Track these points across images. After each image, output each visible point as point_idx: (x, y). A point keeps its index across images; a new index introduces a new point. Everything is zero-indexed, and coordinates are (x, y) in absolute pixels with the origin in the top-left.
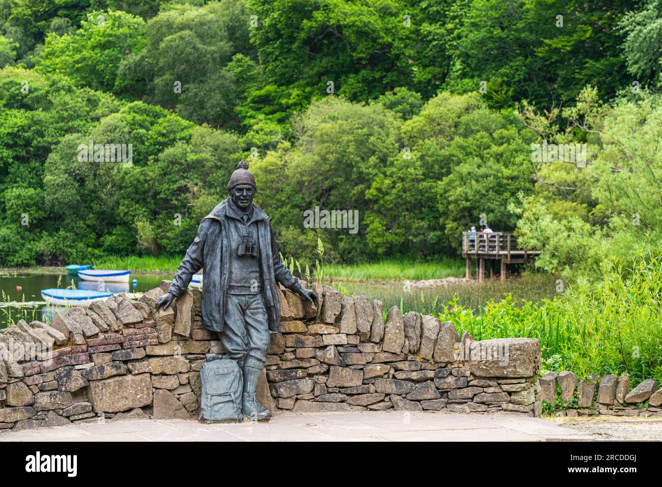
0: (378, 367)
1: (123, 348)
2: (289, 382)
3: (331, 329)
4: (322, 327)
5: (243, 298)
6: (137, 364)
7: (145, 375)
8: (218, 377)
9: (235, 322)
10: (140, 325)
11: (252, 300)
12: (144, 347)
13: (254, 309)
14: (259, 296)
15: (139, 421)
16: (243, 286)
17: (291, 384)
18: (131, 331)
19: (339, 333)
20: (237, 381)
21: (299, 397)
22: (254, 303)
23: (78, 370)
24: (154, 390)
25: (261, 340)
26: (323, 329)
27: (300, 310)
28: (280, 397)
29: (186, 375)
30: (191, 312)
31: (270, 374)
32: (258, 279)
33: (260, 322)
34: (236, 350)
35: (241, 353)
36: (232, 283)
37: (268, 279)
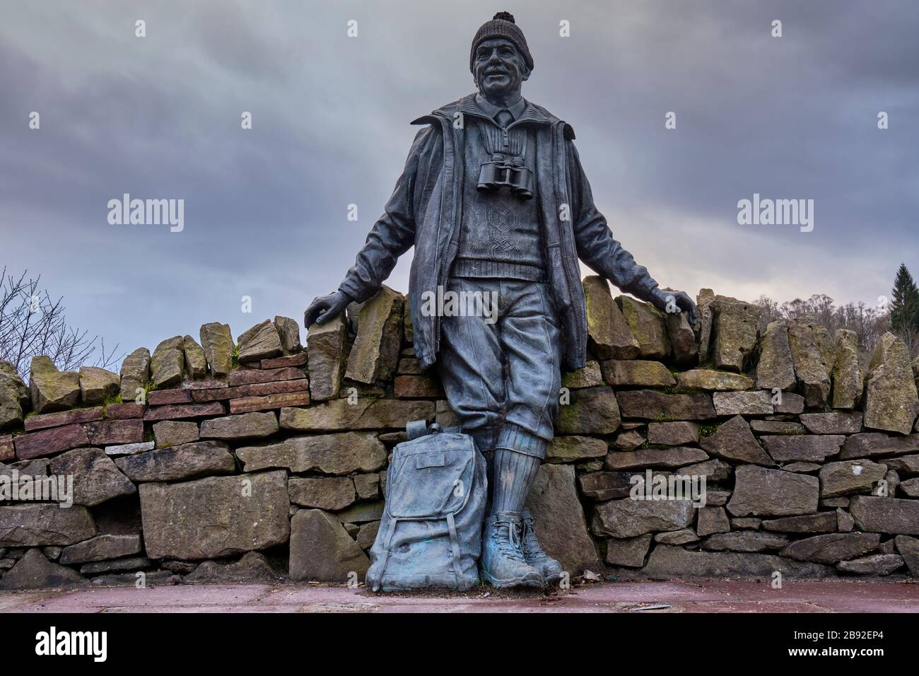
0: (857, 470)
1: (227, 413)
3: (733, 381)
4: (709, 375)
5: (494, 288)
6: (258, 450)
7: (273, 473)
8: (420, 473)
9: (470, 341)
10: (271, 363)
11: (517, 294)
12: (277, 412)
13: (521, 315)
14: (537, 288)
16: (492, 260)
18: (249, 373)
19: (753, 388)
20: (468, 482)
22: (524, 302)
23: (113, 457)
24: (292, 510)
25: (535, 383)
26: (714, 378)
27: (655, 337)
28: (610, 537)
29: (373, 478)
30: (383, 331)
31: (583, 480)
32: (534, 249)
33: (536, 345)
34: (472, 410)
35: (483, 416)
36: (463, 252)
37: (557, 246)
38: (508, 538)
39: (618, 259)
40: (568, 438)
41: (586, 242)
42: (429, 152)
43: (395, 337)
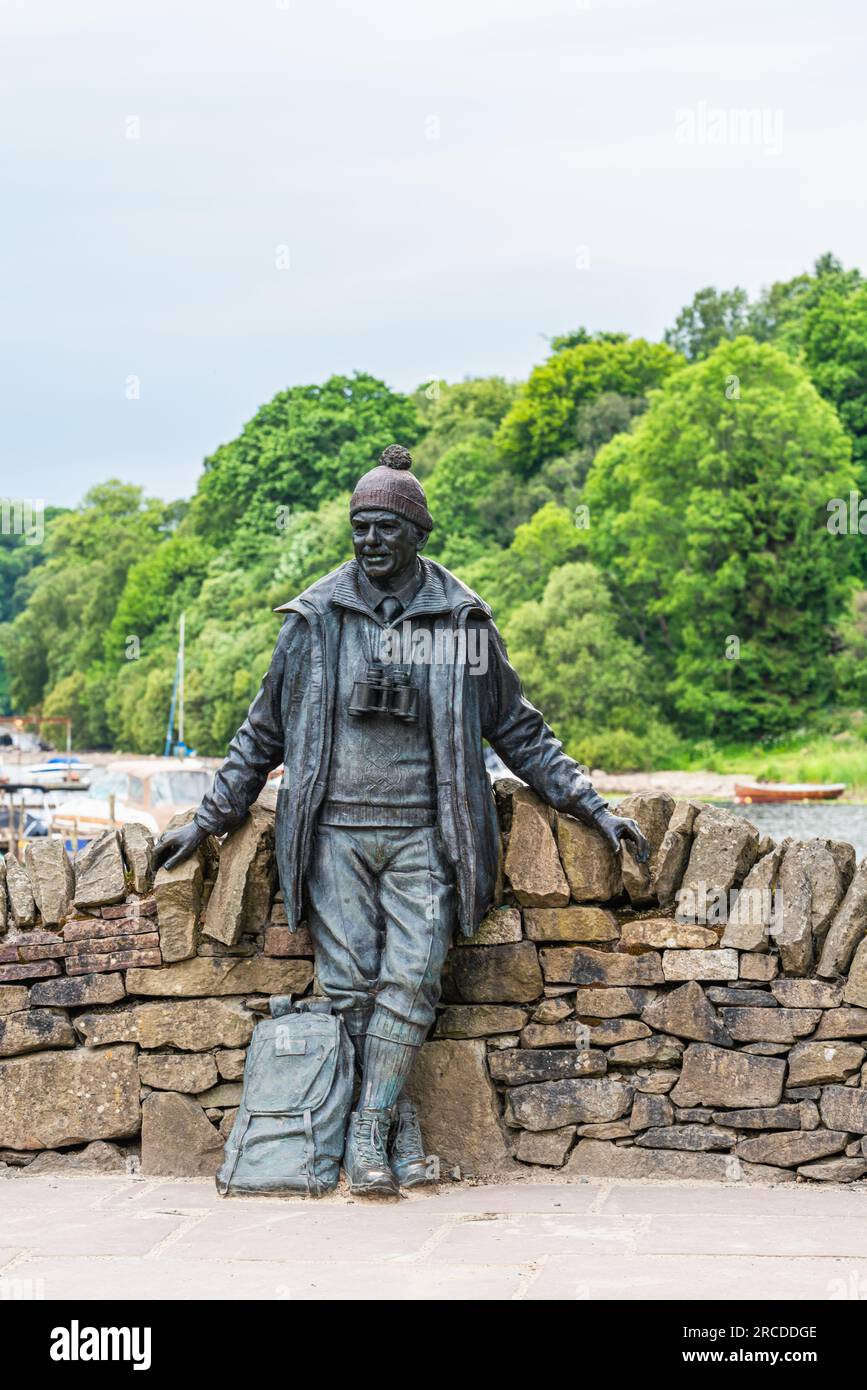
0: (831, 1052)
1: (63, 974)
2: (550, 1085)
3: (692, 935)
4: (659, 929)
5: (369, 838)
6: (100, 1020)
7: (119, 1049)
8: (280, 1061)
9: (337, 906)
10: (113, 912)
11: (398, 844)
12: (123, 973)
13: (404, 870)
14: (423, 834)
15: (103, 1177)
16: (366, 804)
17: (555, 1093)
18: (88, 925)
19: (716, 946)
20: (329, 1075)
21: (581, 1130)
22: (406, 853)
24: (143, 1093)
26: (664, 933)
27: (596, 877)
28: (524, 1129)
29: (237, 1055)
30: (248, 878)
31: (494, 1061)
32: (422, 784)
34: (339, 989)
35: (350, 996)
36: (332, 794)
37: (447, 784)
38: (369, 1138)
39: (551, 772)
41: (511, 750)
43: (264, 880)
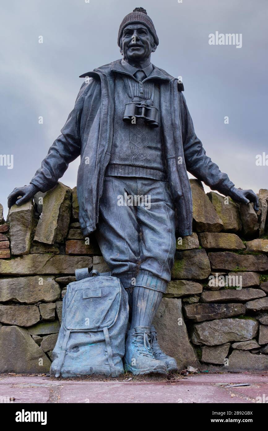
2: (217, 321)
5: (133, 184)
8: (85, 302)
9: (118, 217)
11: (148, 188)
14: (160, 184)
16: (133, 166)
20: (117, 307)
21: (234, 346)
25: (160, 245)
27: (233, 218)
28: (204, 345)
29: (52, 306)
30: (60, 210)
31: (187, 308)
32: (159, 159)
33: (160, 220)
34: (119, 261)
35: (126, 265)
36: (114, 160)
37: (174, 158)
38: (143, 343)
39: (209, 168)
40: (178, 282)
41: (189, 157)
42: (91, 96)
43: (66, 215)
